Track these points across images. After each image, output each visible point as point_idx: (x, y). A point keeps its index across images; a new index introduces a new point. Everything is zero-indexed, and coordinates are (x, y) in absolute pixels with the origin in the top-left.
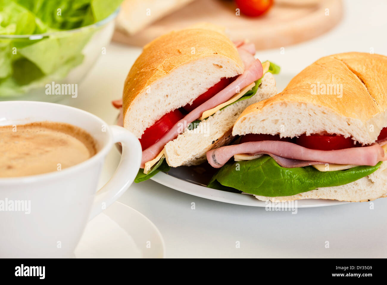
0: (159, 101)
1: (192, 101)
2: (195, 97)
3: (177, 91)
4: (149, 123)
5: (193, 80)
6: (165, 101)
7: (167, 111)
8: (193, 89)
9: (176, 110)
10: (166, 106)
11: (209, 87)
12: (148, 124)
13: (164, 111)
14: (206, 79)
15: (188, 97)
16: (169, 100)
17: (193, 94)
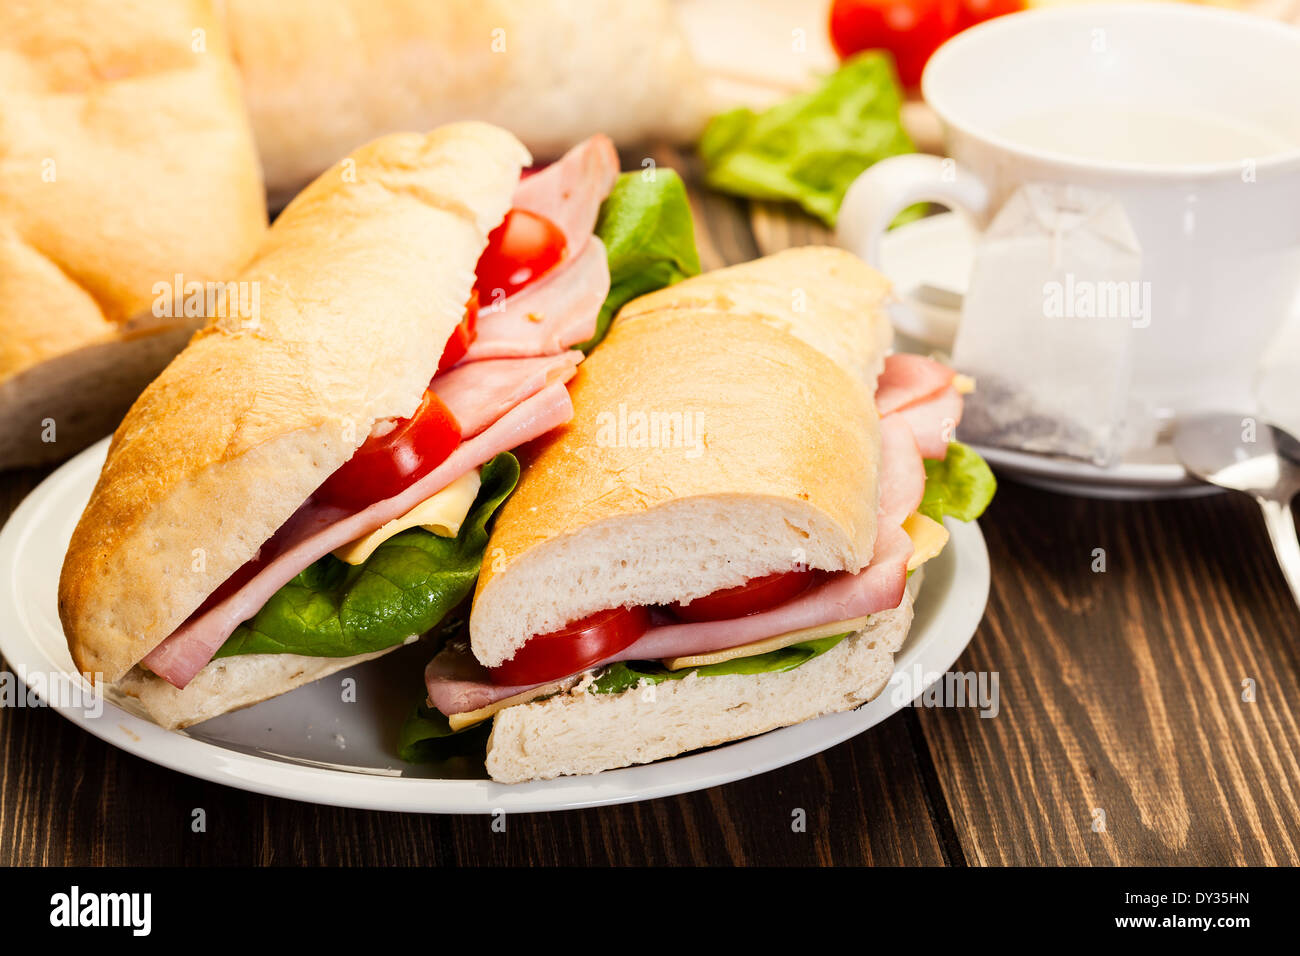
0: (596, 571)
1: (691, 598)
2: (702, 591)
3: (657, 560)
4: (546, 622)
5: (713, 542)
6: (614, 575)
7: (611, 606)
8: (704, 568)
9: (638, 609)
10: (612, 589)
11: (753, 574)
12: (543, 624)
13: (601, 603)
14: (752, 551)
15: (681, 583)
16: (628, 575)
17: (701, 582)
